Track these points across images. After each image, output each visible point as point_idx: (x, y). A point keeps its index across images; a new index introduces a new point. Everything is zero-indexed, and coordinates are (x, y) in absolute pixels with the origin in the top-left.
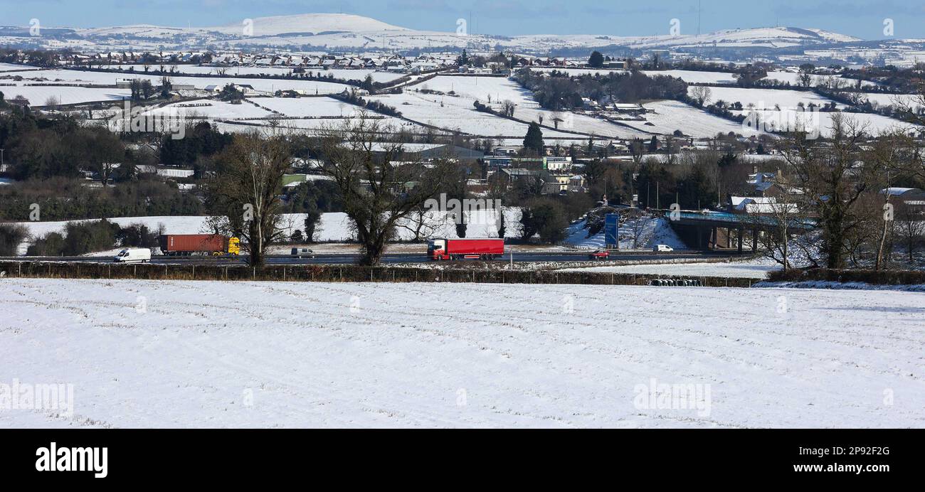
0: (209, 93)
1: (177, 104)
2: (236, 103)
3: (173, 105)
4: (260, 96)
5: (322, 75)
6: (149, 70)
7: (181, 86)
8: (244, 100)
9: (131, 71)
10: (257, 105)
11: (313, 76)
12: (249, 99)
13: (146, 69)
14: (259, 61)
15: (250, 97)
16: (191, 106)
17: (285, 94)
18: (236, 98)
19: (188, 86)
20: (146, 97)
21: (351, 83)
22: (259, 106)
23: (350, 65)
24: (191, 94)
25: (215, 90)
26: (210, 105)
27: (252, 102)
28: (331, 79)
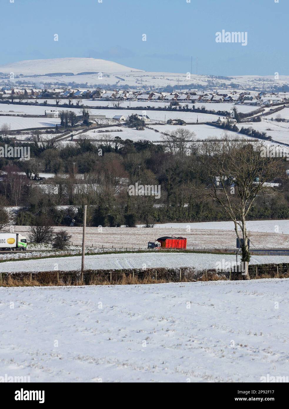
0: (117, 122)
1: (96, 130)
2: (140, 129)
3: (93, 130)
4: (156, 124)
5: (196, 108)
6: (59, 104)
7: (95, 116)
8: (145, 127)
9: (45, 104)
10: (156, 131)
11: (189, 108)
12: (150, 126)
13: (57, 103)
14: (139, 97)
15: (148, 124)
16: (107, 131)
17: (174, 122)
18: (139, 125)
19: (101, 116)
20: (72, 125)
21: (220, 113)
22: (158, 131)
23: (212, 100)
24: (104, 122)
25: (121, 119)
26: (121, 131)
27: (152, 129)
28: (203, 111)
